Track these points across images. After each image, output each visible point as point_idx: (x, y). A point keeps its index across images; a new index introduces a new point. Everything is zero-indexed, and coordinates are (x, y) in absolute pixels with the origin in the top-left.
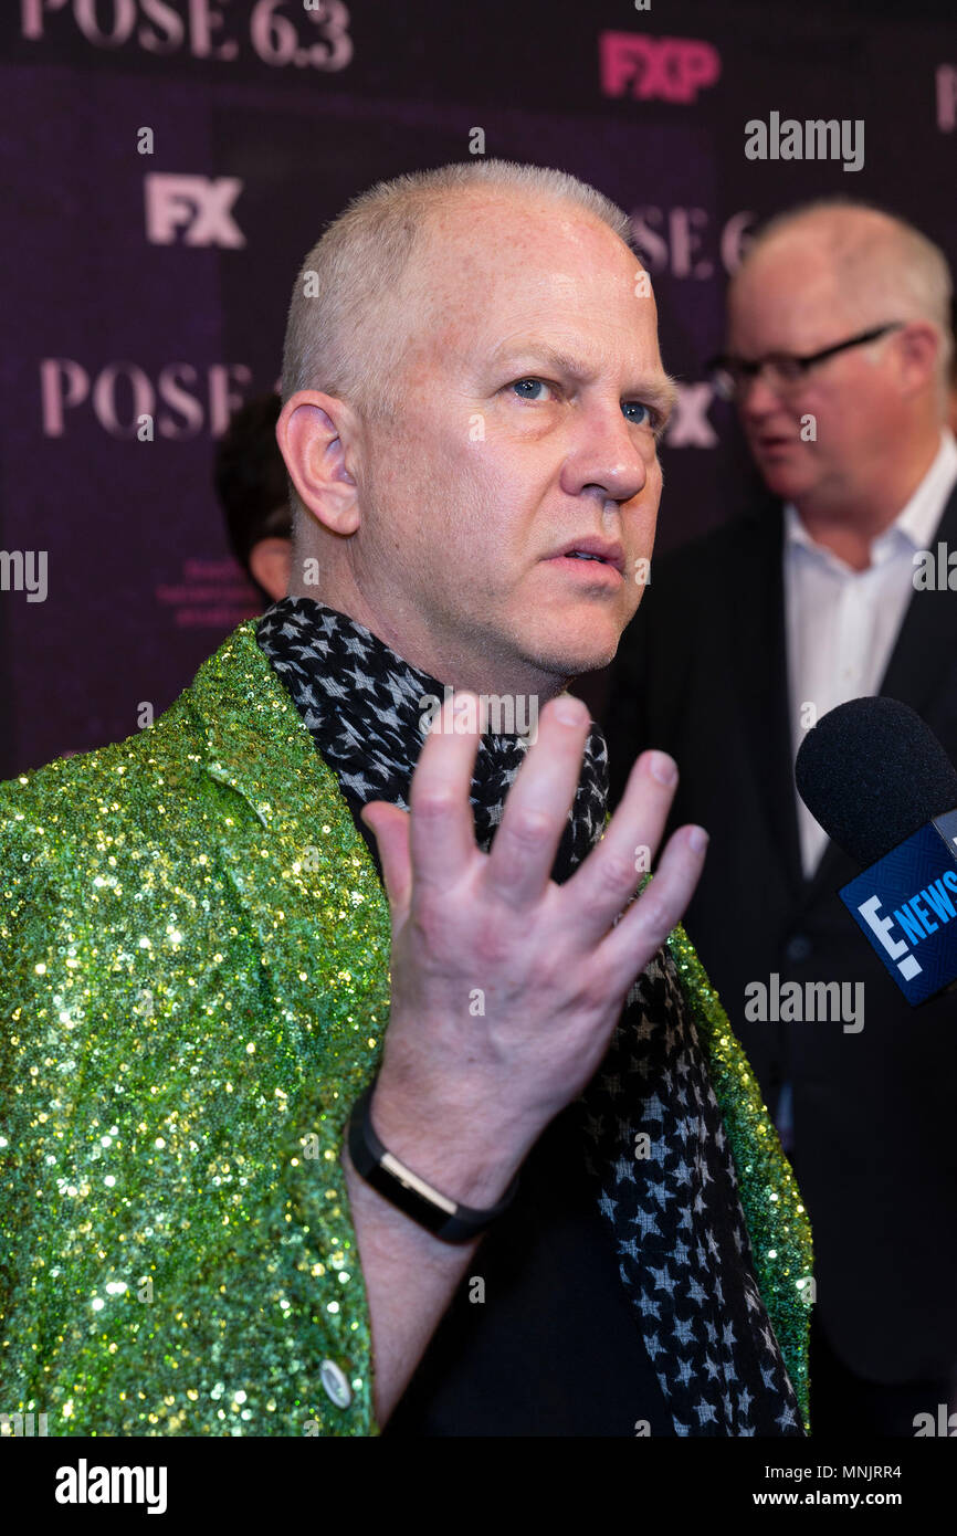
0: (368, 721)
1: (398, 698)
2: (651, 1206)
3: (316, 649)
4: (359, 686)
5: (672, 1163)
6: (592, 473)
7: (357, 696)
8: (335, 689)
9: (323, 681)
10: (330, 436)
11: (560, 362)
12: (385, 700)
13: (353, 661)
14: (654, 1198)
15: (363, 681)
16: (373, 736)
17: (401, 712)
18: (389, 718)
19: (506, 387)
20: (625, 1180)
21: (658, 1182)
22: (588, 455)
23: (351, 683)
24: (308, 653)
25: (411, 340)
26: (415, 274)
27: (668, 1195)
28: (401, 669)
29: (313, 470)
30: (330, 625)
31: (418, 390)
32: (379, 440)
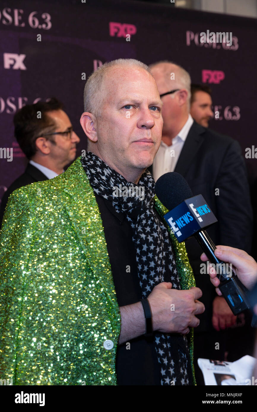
0: (99, 178)
1: (106, 174)
2: (149, 285)
3: (90, 163)
4: (98, 171)
5: (155, 276)
6: (142, 123)
7: (98, 173)
8: (93, 172)
9: (91, 170)
10: (91, 121)
11: (134, 101)
12: (103, 174)
13: (97, 166)
14: (150, 283)
15: (99, 170)
16: (100, 181)
17: (106, 177)
18: (104, 178)
19: (123, 107)
20: (145, 279)
21: (152, 280)
22: (141, 119)
23: (96, 170)
24: (89, 164)
25: (103, 100)
26: (103, 86)
27: (153, 283)
28: (107, 168)
29: (88, 129)
30: (94, 158)
31: (105, 110)
32: (99, 121)
